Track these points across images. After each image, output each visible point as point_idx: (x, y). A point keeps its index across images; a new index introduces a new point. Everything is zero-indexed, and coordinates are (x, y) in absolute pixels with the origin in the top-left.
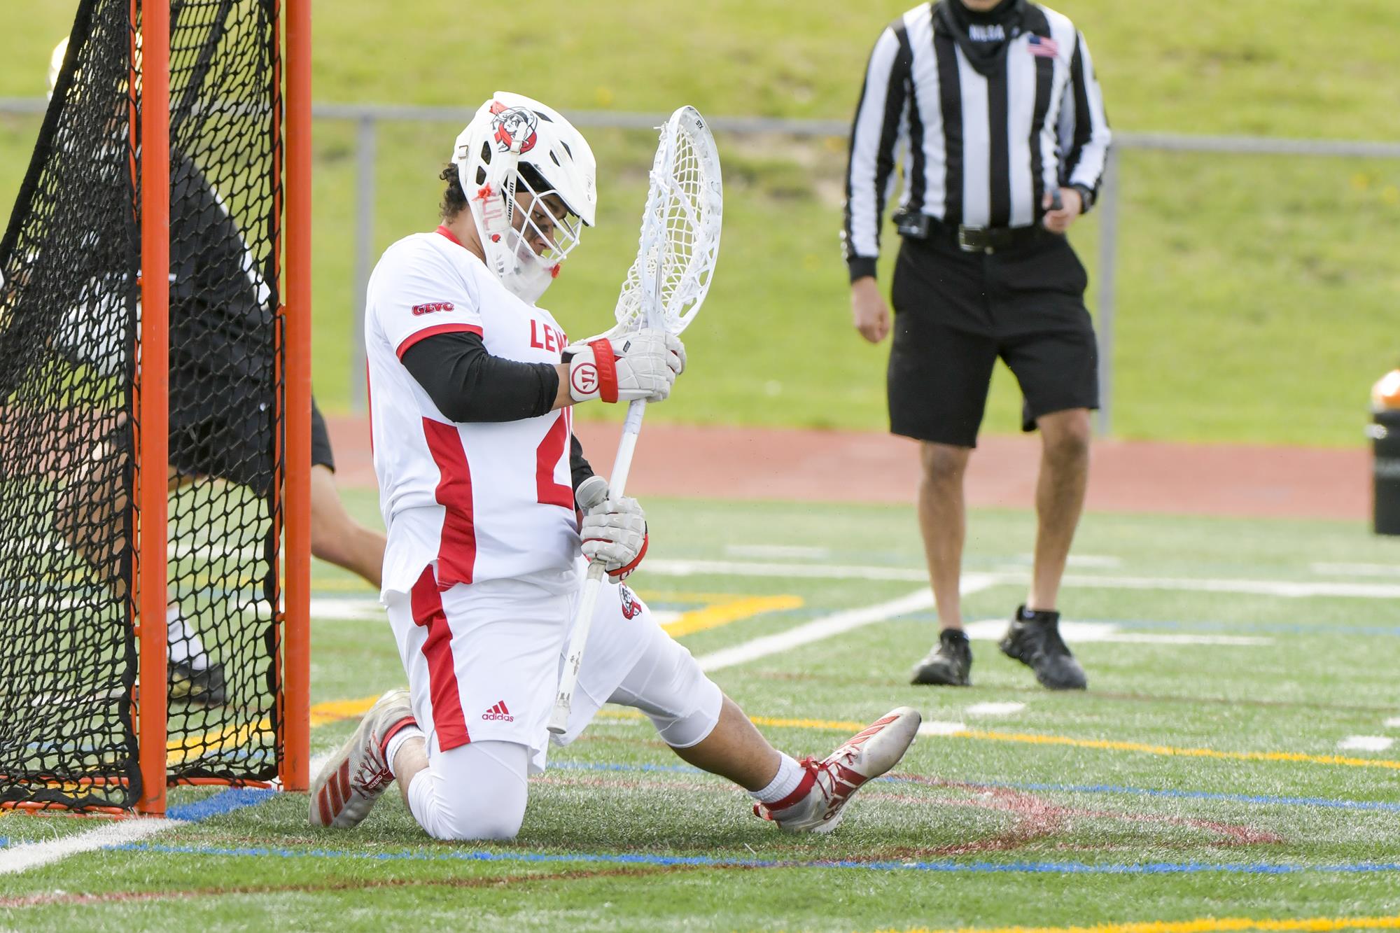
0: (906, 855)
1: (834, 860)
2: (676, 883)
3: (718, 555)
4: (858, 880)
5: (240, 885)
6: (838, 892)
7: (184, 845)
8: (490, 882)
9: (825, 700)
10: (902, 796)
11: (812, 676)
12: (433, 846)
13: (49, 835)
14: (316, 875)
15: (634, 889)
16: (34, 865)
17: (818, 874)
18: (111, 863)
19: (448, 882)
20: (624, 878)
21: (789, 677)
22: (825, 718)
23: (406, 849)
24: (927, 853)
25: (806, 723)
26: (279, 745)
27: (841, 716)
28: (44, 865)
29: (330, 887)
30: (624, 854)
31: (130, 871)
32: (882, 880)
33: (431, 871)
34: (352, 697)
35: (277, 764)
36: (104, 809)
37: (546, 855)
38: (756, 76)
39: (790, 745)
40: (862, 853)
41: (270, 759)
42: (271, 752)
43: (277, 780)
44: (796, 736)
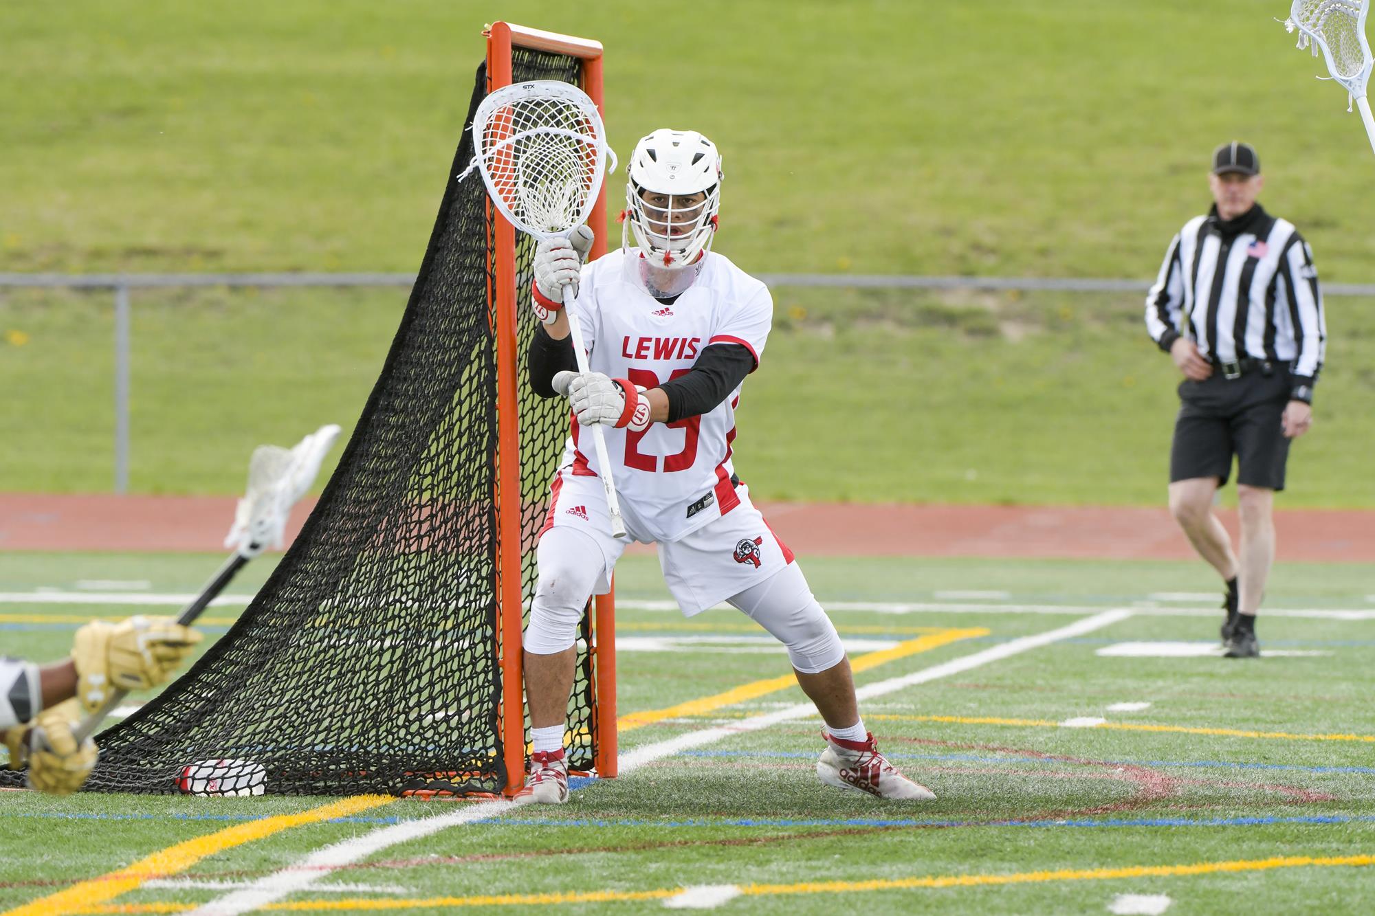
0: (1059, 816)
1: (1005, 820)
2: (888, 839)
3: (927, 597)
4: (1022, 836)
5: (567, 848)
6: (1007, 844)
7: (527, 819)
8: (751, 841)
9: (1004, 703)
10: (1057, 772)
11: (994, 686)
12: (710, 816)
13: (428, 814)
14: (623, 839)
15: (857, 845)
16: (416, 836)
17: (993, 831)
18: (473, 834)
19: (720, 842)
20: (850, 837)
21: (977, 686)
22: (1002, 716)
23: (690, 819)
24: (1074, 814)
25: (988, 720)
26: (595, 744)
27: (1014, 715)
28: (423, 836)
29: (634, 848)
30: (851, 819)
31: (486, 839)
32: (1039, 835)
33: (709, 834)
34: (654, 708)
35: (593, 758)
36: (480, 794)
37: (793, 821)
38: (956, 246)
39: (975, 737)
40: (1026, 814)
41: (589, 755)
42: (588, 749)
43: (593, 770)
44: (980, 730)
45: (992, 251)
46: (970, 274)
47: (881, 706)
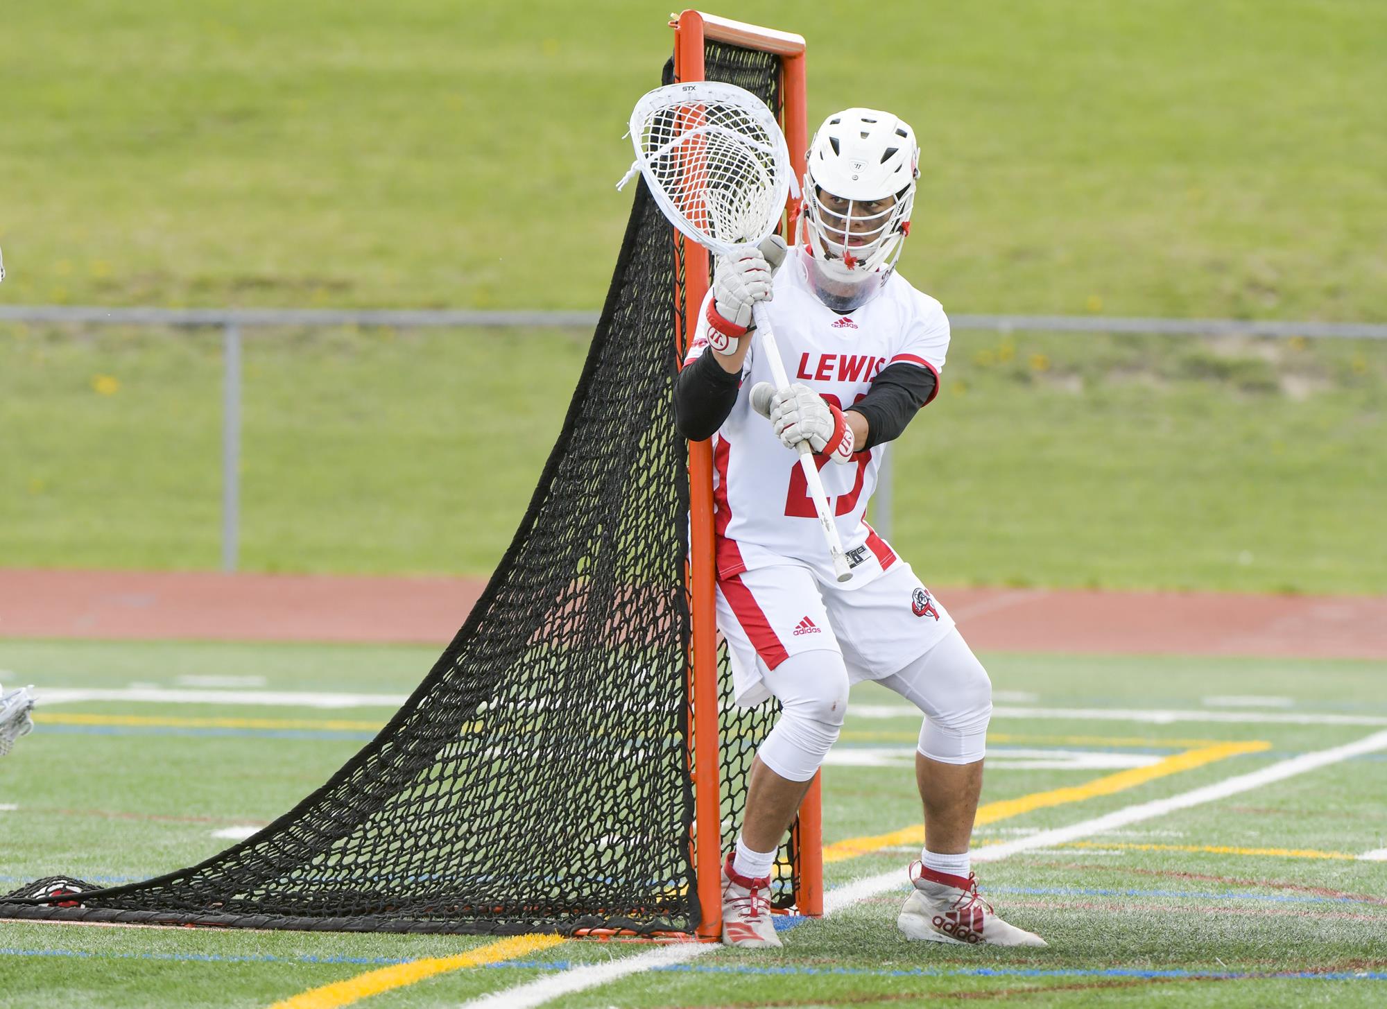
0: (1359, 966)
1: (1295, 972)
2: (1155, 993)
3: (1197, 705)
4: (1315, 990)
5: (771, 1001)
6: (1298, 999)
7: (722, 965)
8: (992, 994)
9: (1289, 831)
10: (1355, 915)
11: (1278, 810)
12: (942, 964)
13: (606, 958)
14: (838, 991)
15: (1118, 1000)
16: (591, 985)
17: (1280, 984)
18: (659, 982)
19: (955, 995)
20: (1108, 991)
21: (1258, 811)
22: (1288, 846)
23: (918, 967)
24: (1377, 964)
25: (1272, 852)
26: (796, 876)
27: (1302, 846)
28: (599, 984)
29: (851, 1000)
30: (1110, 969)
31: (675, 989)
32: (1336, 989)
33: (939, 984)
34: (873, 834)
35: (794, 893)
36: (669, 934)
37: (1041, 970)
38: (1229, 284)
39: (1257, 871)
40: (1320, 965)
41: (788, 889)
42: (788, 885)
43: (794, 907)
44: (1262, 863)
45: (1272, 290)
46: (1244, 317)
47: (1144, 833)
